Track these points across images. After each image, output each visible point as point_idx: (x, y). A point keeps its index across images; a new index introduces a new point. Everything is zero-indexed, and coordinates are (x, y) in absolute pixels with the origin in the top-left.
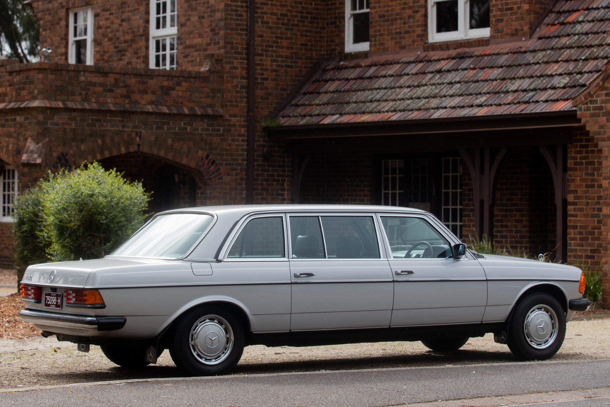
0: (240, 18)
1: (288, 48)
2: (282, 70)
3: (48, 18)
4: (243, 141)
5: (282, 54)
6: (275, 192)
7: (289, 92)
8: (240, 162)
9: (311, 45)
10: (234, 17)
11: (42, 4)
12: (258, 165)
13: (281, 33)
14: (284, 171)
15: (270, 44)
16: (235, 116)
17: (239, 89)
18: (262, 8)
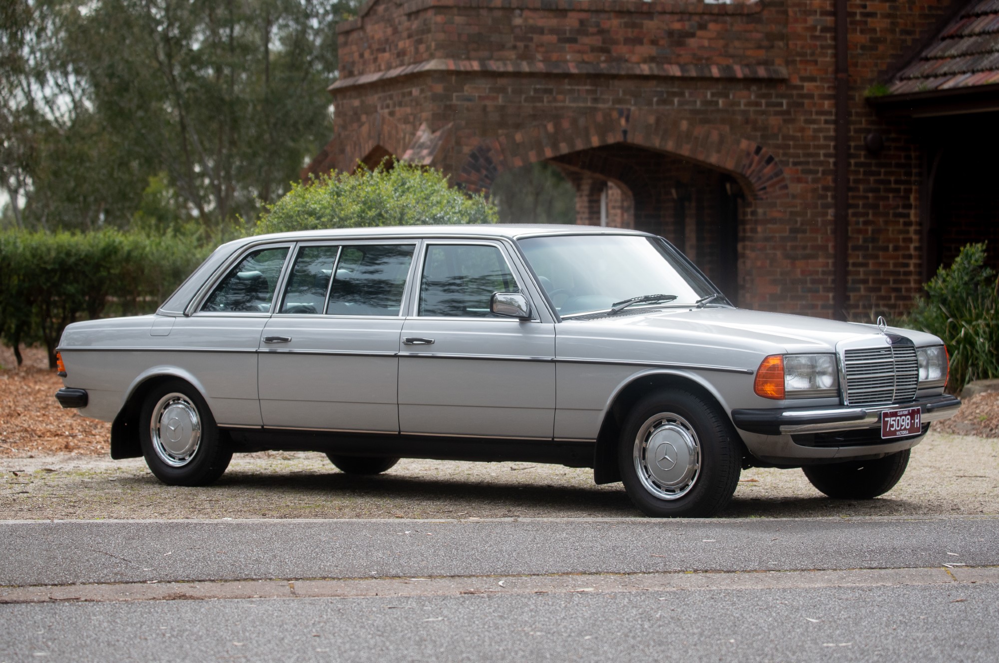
4: (826, 122)
6: (891, 212)
7: (917, 36)
8: (822, 158)
12: (856, 164)
14: (909, 174)
16: (812, 79)
17: (818, 33)
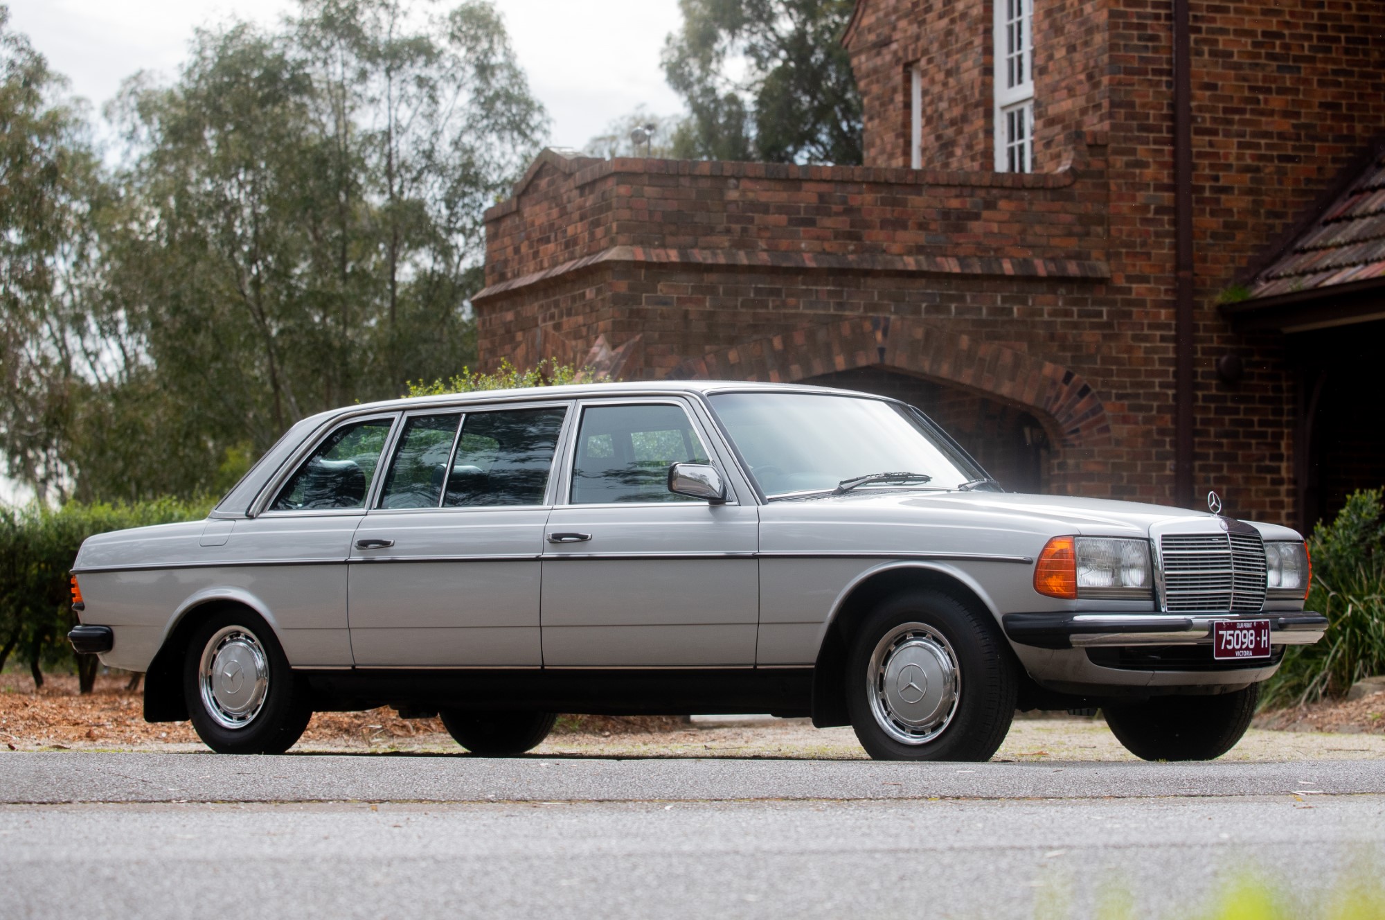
0: (1150, 44)
1: (1286, 114)
2: (1270, 168)
3: (876, 89)
5: (1269, 128)
6: (1254, 464)
7: (1290, 221)
8: (1157, 389)
9: (1351, 107)
10: (1136, 42)
11: (867, 60)
12: (1205, 398)
13: (1265, 79)
14: (1279, 412)
15: (1235, 104)
16: (1143, 279)
17: (1150, 215)
18: (1213, 20)
